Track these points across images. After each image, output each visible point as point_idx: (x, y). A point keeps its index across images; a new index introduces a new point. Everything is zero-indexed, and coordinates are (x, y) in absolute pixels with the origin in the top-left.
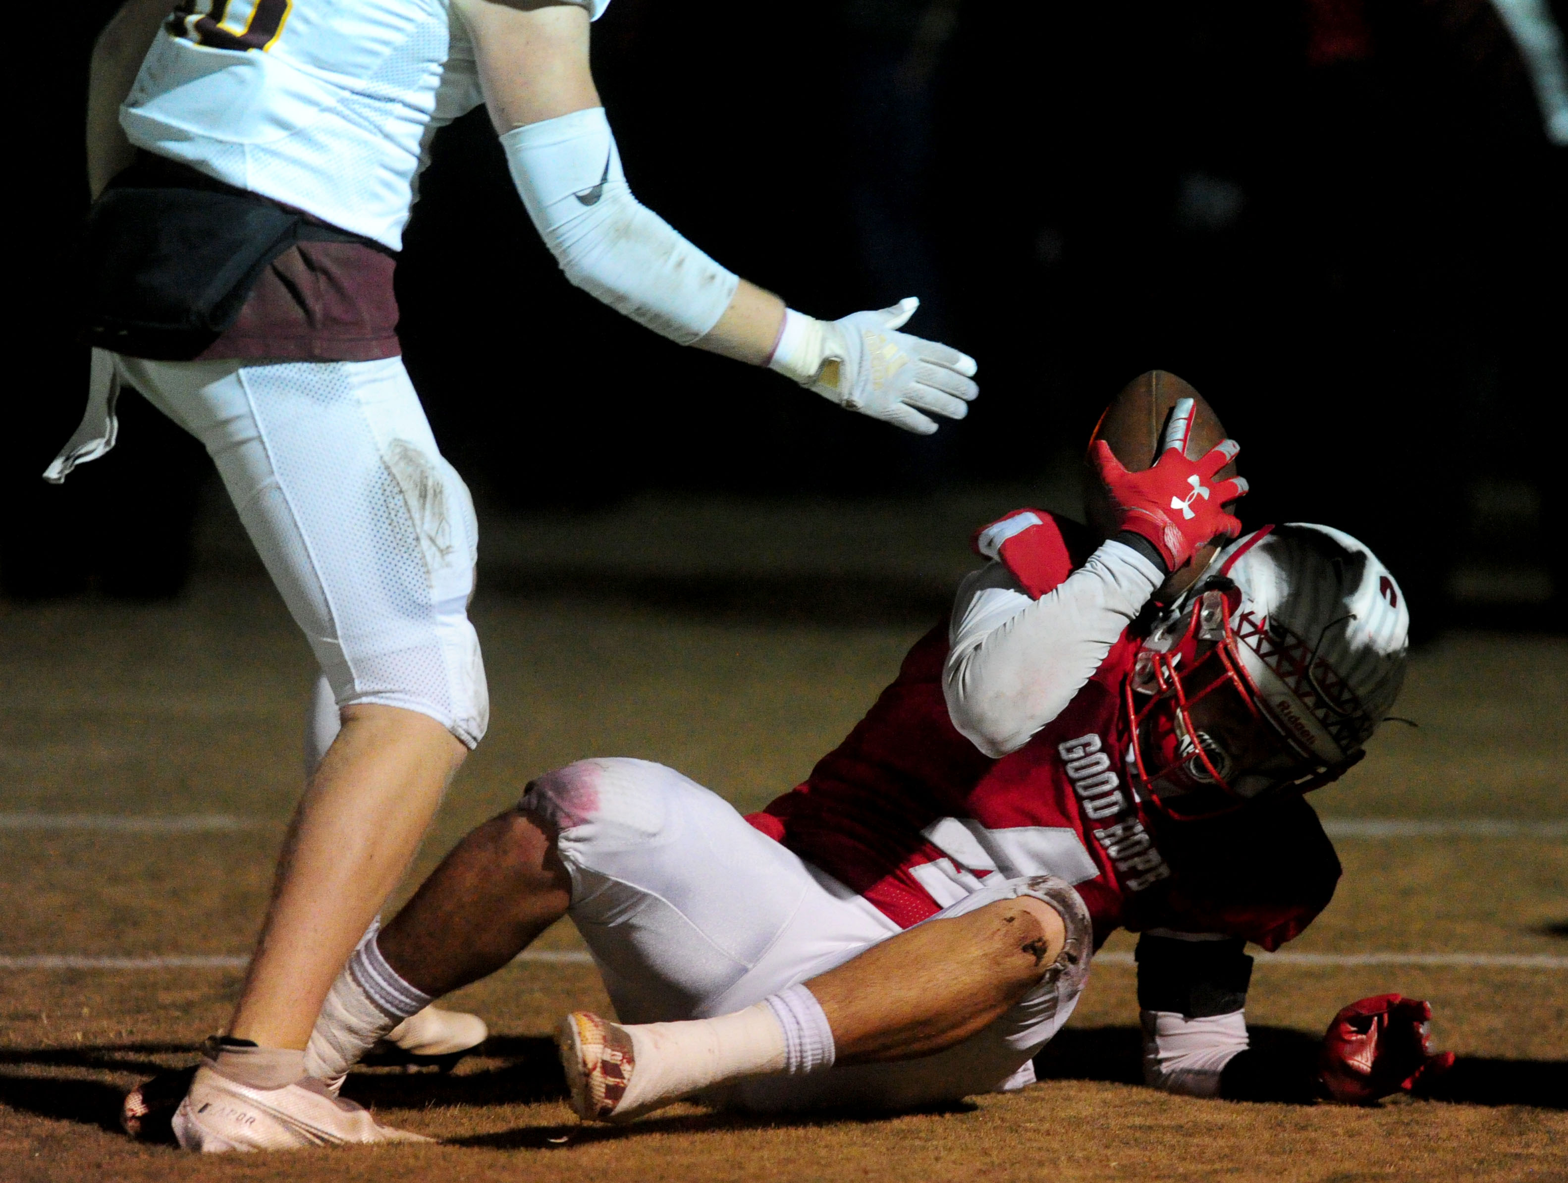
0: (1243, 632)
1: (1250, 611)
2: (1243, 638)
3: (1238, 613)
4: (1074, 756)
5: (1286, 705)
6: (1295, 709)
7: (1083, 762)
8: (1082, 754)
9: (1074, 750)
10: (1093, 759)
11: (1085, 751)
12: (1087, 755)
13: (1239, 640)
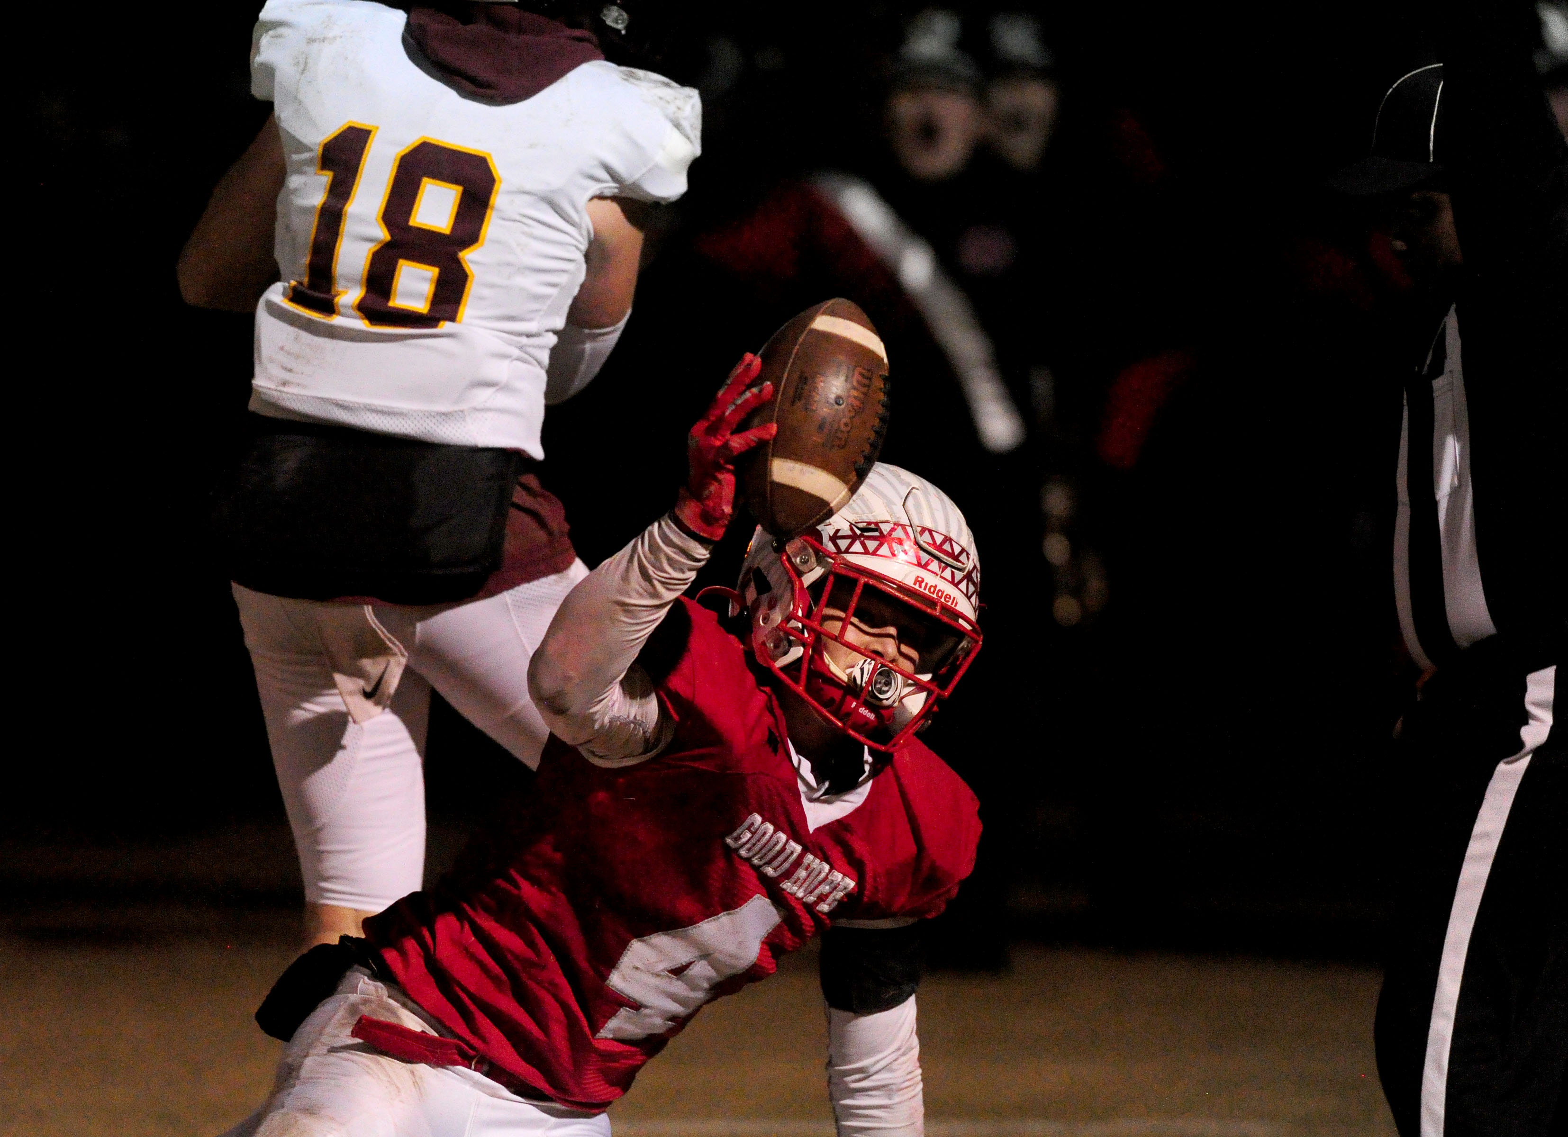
0: (843, 548)
1: (834, 531)
2: (847, 551)
3: (826, 539)
4: (744, 840)
5: (920, 579)
6: (930, 579)
7: (753, 841)
8: (749, 835)
9: (741, 836)
10: (760, 832)
11: (750, 831)
12: (753, 833)
13: (845, 555)
